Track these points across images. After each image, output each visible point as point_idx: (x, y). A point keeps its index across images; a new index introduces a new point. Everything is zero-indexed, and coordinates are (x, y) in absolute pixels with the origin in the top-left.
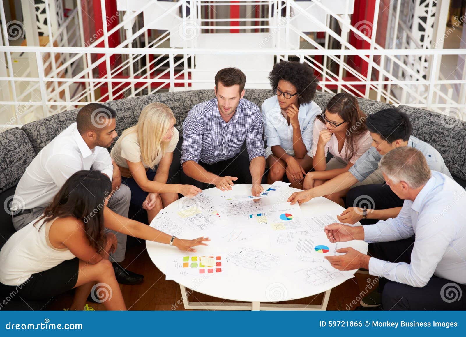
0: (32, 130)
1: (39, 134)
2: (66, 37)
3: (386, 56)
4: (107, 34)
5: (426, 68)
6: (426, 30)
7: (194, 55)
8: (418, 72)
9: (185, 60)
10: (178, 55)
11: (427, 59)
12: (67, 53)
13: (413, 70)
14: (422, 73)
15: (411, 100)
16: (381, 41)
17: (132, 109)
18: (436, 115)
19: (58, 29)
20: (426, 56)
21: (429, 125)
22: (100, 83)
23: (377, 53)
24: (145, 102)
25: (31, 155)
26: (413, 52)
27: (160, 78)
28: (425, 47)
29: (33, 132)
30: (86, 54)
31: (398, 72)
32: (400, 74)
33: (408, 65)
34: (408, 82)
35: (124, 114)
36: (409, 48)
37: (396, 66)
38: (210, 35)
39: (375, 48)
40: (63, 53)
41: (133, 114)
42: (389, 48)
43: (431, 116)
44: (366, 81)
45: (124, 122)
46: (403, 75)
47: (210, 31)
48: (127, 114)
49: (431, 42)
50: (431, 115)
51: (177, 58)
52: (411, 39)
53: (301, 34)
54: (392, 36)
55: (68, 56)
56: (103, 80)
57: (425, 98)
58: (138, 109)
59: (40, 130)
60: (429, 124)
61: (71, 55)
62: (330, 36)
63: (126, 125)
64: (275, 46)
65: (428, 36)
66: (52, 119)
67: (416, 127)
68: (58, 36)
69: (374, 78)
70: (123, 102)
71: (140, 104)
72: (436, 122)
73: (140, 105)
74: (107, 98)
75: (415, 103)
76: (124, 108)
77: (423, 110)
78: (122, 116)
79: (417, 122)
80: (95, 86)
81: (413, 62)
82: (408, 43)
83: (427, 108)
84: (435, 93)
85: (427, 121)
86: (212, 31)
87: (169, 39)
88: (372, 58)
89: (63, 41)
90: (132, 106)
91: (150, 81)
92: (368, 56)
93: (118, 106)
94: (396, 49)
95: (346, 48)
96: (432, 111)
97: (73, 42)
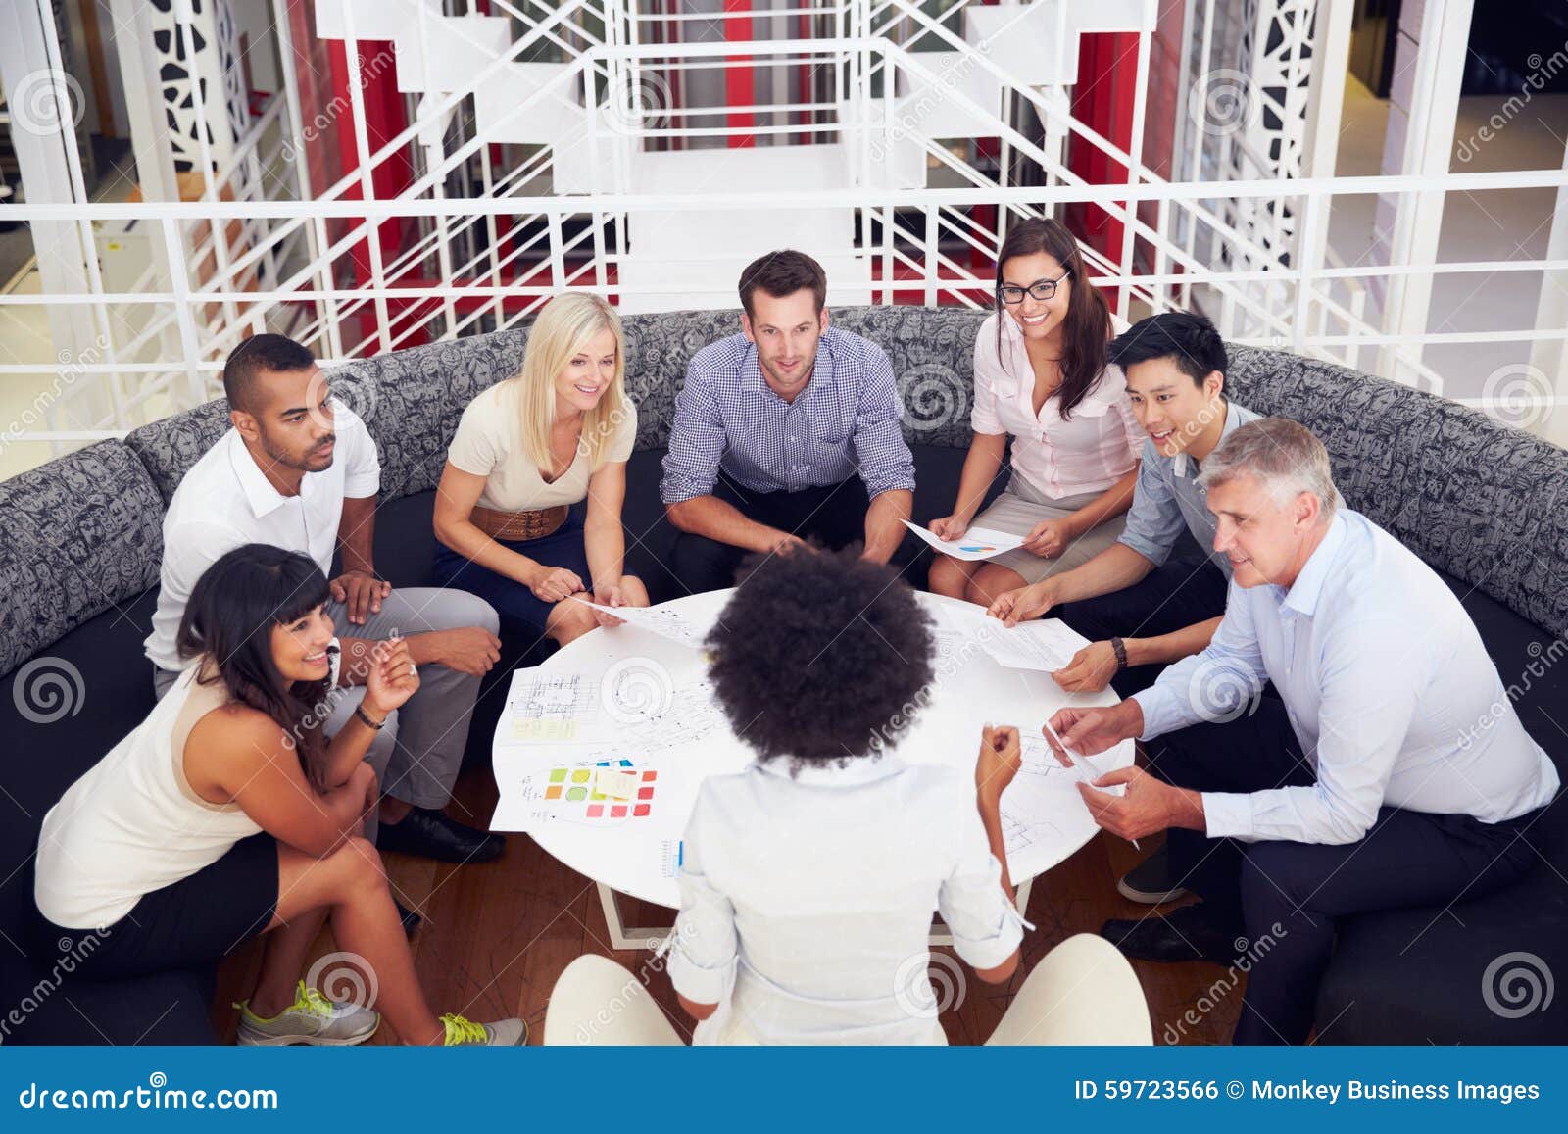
0: (157, 446)
1: (175, 455)
2: (255, 175)
3: (1172, 202)
4: (368, 163)
5: (1289, 233)
6: (1285, 126)
7: (624, 215)
8: (1267, 245)
9: (597, 230)
10: (576, 214)
11: (1292, 208)
12: (261, 220)
13: (1250, 240)
14: (1278, 250)
15: (1248, 326)
16: (1158, 159)
17: (446, 374)
18: (1318, 369)
19: (235, 150)
20: (1288, 198)
21: (1301, 398)
22: (354, 301)
23: (1146, 194)
24: (482, 353)
25: (156, 518)
26: (1251, 188)
27: (528, 284)
28: (1282, 173)
29: (161, 450)
30: (313, 219)
31: (1210, 247)
32: (1217, 254)
33: (1238, 226)
34: (1238, 273)
35: (421, 391)
36: (1241, 179)
37: (1205, 231)
38: (670, 155)
39: (1142, 181)
40: (249, 220)
41: (449, 389)
42: (1182, 181)
43: (1304, 370)
44: (1119, 275)
45: (423, 415)
46: (1225, 256)
47: (670, 144)
48: (431, 391)
49: (1299, 160)
50: (1305, 368)
51: (575, 225)
52: (1245, 152)
53: (928, 144)
54: (1189, 146)
55: (265, 226)
56: (362, 294)
57: (1289, 320)
58: (462, 375)
59: (180, 445)
60: (1300, 395)
61: (272, 224)
62: (1013, 150)
63: (430, 423)
64: (857, 182)
65: (1292, 143)
66: (214, 410)
67: (1263, 404)
68: (233, 172)
69: (1141, 265)
70: (419, 355)
71: (468, 360)
72: (1319, 387)
73: (468, 364)
74: (375, 346)
75: (1260, 336)
76: (422, 372)
77: (1283, 354)
78: (417, 398)
79: (1266, 390)
80: (340, 311)
81: (1250, 217)
82: (1236, 164)
83: (1292, 348)
84: (1315, 306)
85: (1294, 386)
86: (677, 144)
87: (549, 171)
88: (1132, 208)
89: (249, 186)
90: (443, 368)
91: (499, 293)
92: (1122, 204)
93: (404, 367)
94: (1201, 180)
95: (1060, 182)
96: (1307, 356)
97: (278, 187)
